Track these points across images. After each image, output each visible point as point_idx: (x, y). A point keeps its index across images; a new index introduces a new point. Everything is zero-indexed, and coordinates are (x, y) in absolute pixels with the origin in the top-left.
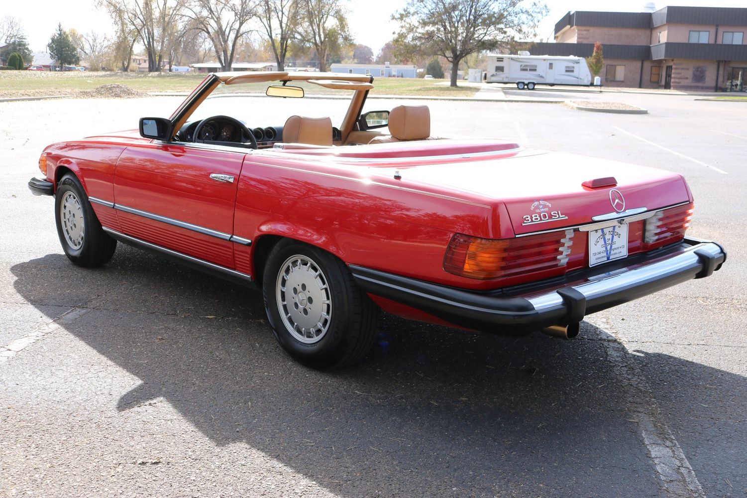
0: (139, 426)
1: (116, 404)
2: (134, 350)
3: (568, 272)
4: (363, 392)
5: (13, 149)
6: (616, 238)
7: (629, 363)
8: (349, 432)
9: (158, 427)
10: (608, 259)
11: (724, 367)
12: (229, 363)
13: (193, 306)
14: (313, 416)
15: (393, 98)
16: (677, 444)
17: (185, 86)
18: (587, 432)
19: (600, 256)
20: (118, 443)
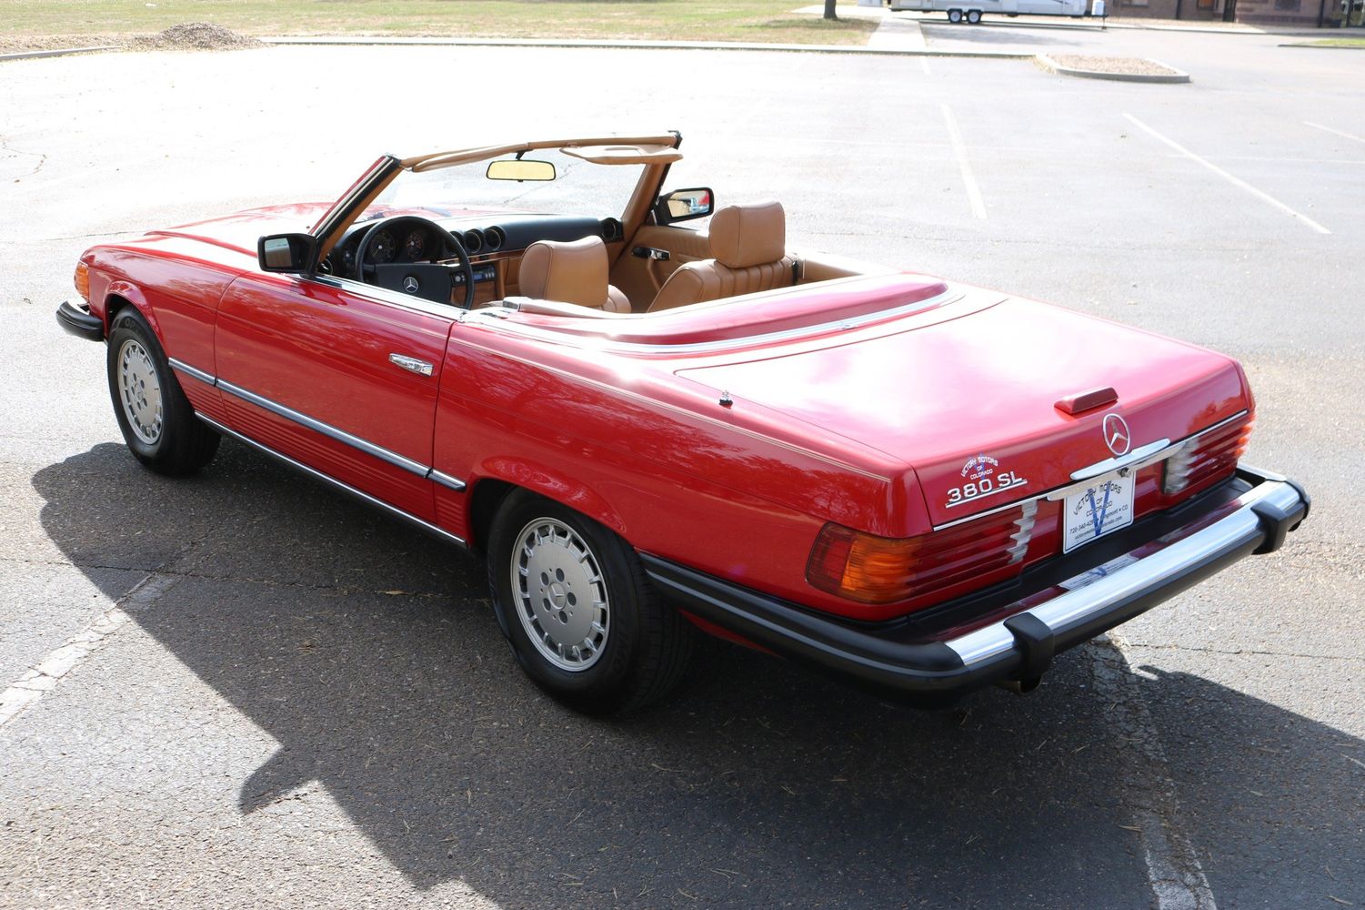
0: (281, 847)
1: (237, 797)
2: (263, 671)
3: (1027, 566)
4: (665, 766)
5: (18, 181)
6: (1112, 495)
7: (1130, 695)
8: (641, 855)
9: (312, 848)
10: (1098, 533)
11: (1297, 705)
12: (430, 701)
13: (363, 567)
14: (579, 821)
15: (716, 48)
16: (1205, 881)
17: (329, 16)
18: (1050, 855)
19: (1083, 531)
20: (247, 885)
